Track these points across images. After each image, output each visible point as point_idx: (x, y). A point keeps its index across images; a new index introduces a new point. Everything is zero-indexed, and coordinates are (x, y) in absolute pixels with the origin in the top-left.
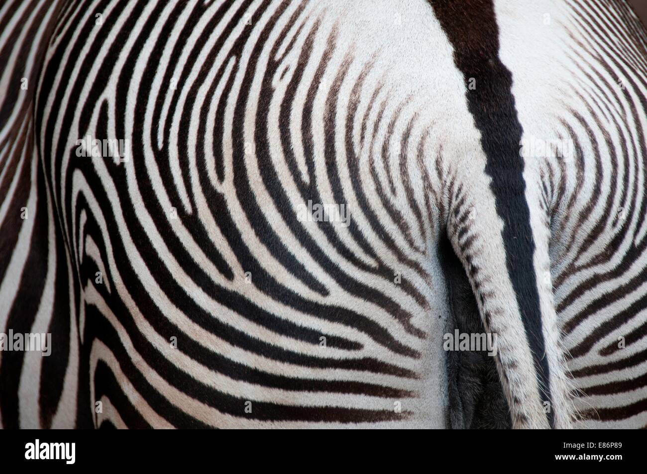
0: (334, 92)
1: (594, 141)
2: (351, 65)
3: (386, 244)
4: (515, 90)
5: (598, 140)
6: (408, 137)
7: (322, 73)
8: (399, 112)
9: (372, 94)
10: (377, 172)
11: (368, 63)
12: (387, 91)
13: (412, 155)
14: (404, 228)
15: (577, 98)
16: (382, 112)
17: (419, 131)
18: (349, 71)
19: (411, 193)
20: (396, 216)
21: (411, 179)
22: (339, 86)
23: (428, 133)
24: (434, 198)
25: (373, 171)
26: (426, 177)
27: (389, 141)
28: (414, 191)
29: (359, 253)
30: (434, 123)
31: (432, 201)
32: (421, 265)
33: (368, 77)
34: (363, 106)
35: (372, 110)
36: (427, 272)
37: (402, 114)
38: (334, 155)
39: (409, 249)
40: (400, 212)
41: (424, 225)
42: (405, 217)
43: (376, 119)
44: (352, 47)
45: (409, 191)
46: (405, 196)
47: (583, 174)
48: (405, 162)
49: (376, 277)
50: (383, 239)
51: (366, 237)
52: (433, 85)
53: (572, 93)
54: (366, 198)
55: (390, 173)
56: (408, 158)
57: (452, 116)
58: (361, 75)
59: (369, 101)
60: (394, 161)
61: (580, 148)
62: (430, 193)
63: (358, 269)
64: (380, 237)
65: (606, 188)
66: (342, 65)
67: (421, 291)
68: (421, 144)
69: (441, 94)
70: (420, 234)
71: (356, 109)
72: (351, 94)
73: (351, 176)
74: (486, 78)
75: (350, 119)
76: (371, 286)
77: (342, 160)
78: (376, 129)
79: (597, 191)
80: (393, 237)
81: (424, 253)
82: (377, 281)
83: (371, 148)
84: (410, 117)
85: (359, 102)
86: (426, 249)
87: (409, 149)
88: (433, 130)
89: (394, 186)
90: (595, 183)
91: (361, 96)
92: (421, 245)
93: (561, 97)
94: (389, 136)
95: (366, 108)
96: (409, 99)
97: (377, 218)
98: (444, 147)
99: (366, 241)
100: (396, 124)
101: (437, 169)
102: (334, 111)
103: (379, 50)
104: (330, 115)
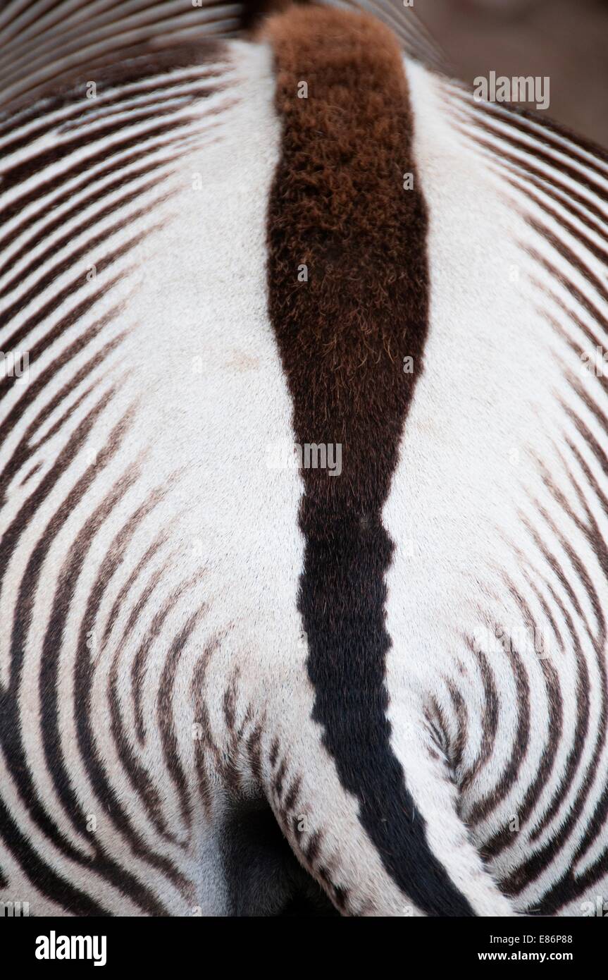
0: (89, 532)
1: (523, 685)
2: (131, 488)
3: (114, 821)
4: (392, 578)
5: (531, 684)
6: (182, 646)
7: (83, 491)
8: (176, 596)
9: (145, 552)
10: (119, 698)
11: (157, 491)
12: (168, 553)
13: (183, 679)
14: (150, 800)
15: (511, 601)
16: (150, 591)
17: (202, 637)
18: (125, 497)
19: (172, 744)
20: (139, 779)
21: (175, 720)
22: (100, 522)
23: (218, 644)
24: (215, 758)
25: (112, 695)
26: (203, 719)
27: (148, 647)
28: (178, 742)
29: (65, 826)
30: (232, 627)
31: (210, 762)
32: (175, 865)
33: (148, 517)
34: (124, 571)
35: (135, 583)
36: (186, 878)
37: (181, 599)
38: (58, 649)
39: (156, 836)
40: (147, 772)
41: (189, 800)
42: (155, 782)
43: (137, 601)
44: (144, 455)
45: (169, 742)
46: (161, 747)
47: (493, 740)
48: (169, 691)
49: (89, 873)
50: (109, 813)
51: (81, 802)
52: (247, 555)
53: (503, 590)
54: (92, 737)
55: (141, 705)
56: (175, 682)
57: (266, 617)
58: (139, 511)
59: (136, 563)
60: (152, 684)
61: (494, 695)
62: (208, 749)
63: (61, 854)
64: (105, 808)
65: (528, 772)
66: (117, 485)
67: (169, 909)
68: (203, 663)
69: (256, 573)
70: (180, 813)
71: (112, 574)
72: (113, 543)
73: (75, 694)
74: (341, 552)
75: (98, 590)
76: (79, 887)
77: (68, 662)
78: (132, 622)
79: (511, 775)
80: (128, 812)
81: (184, 845)
82: (89, 881)
83: (118, 653)
84: (192, 609)
85: (121, 561)
86: (189, 839)
87: (180, 667)
88: (229, 638)
89: (144, 727)
90: (510, 759)
91: (127, 551)
92: (180, 832)
93: (480, 598)
94: (151, 639)
95: (128, 577)
96: (201, 574)
97: (104, 775)
98: (243, 671)
99: (81, 810)
100: (166, 618)
101: (226, 710)
102: (77, 567)
103: (183, 469)
104: (70, 573)
